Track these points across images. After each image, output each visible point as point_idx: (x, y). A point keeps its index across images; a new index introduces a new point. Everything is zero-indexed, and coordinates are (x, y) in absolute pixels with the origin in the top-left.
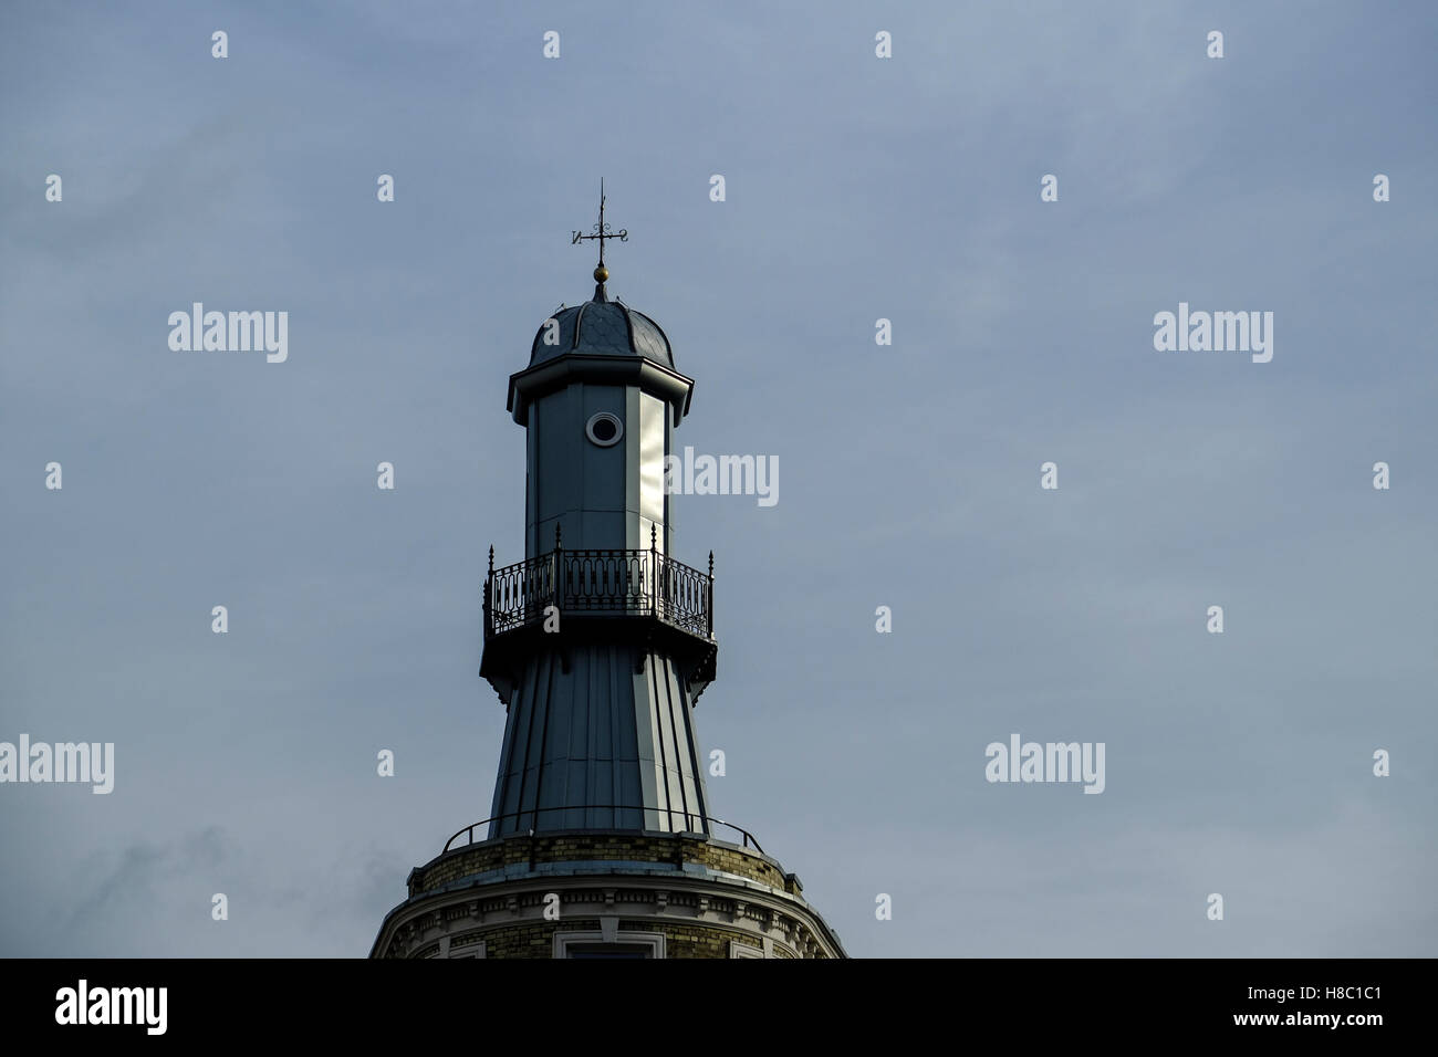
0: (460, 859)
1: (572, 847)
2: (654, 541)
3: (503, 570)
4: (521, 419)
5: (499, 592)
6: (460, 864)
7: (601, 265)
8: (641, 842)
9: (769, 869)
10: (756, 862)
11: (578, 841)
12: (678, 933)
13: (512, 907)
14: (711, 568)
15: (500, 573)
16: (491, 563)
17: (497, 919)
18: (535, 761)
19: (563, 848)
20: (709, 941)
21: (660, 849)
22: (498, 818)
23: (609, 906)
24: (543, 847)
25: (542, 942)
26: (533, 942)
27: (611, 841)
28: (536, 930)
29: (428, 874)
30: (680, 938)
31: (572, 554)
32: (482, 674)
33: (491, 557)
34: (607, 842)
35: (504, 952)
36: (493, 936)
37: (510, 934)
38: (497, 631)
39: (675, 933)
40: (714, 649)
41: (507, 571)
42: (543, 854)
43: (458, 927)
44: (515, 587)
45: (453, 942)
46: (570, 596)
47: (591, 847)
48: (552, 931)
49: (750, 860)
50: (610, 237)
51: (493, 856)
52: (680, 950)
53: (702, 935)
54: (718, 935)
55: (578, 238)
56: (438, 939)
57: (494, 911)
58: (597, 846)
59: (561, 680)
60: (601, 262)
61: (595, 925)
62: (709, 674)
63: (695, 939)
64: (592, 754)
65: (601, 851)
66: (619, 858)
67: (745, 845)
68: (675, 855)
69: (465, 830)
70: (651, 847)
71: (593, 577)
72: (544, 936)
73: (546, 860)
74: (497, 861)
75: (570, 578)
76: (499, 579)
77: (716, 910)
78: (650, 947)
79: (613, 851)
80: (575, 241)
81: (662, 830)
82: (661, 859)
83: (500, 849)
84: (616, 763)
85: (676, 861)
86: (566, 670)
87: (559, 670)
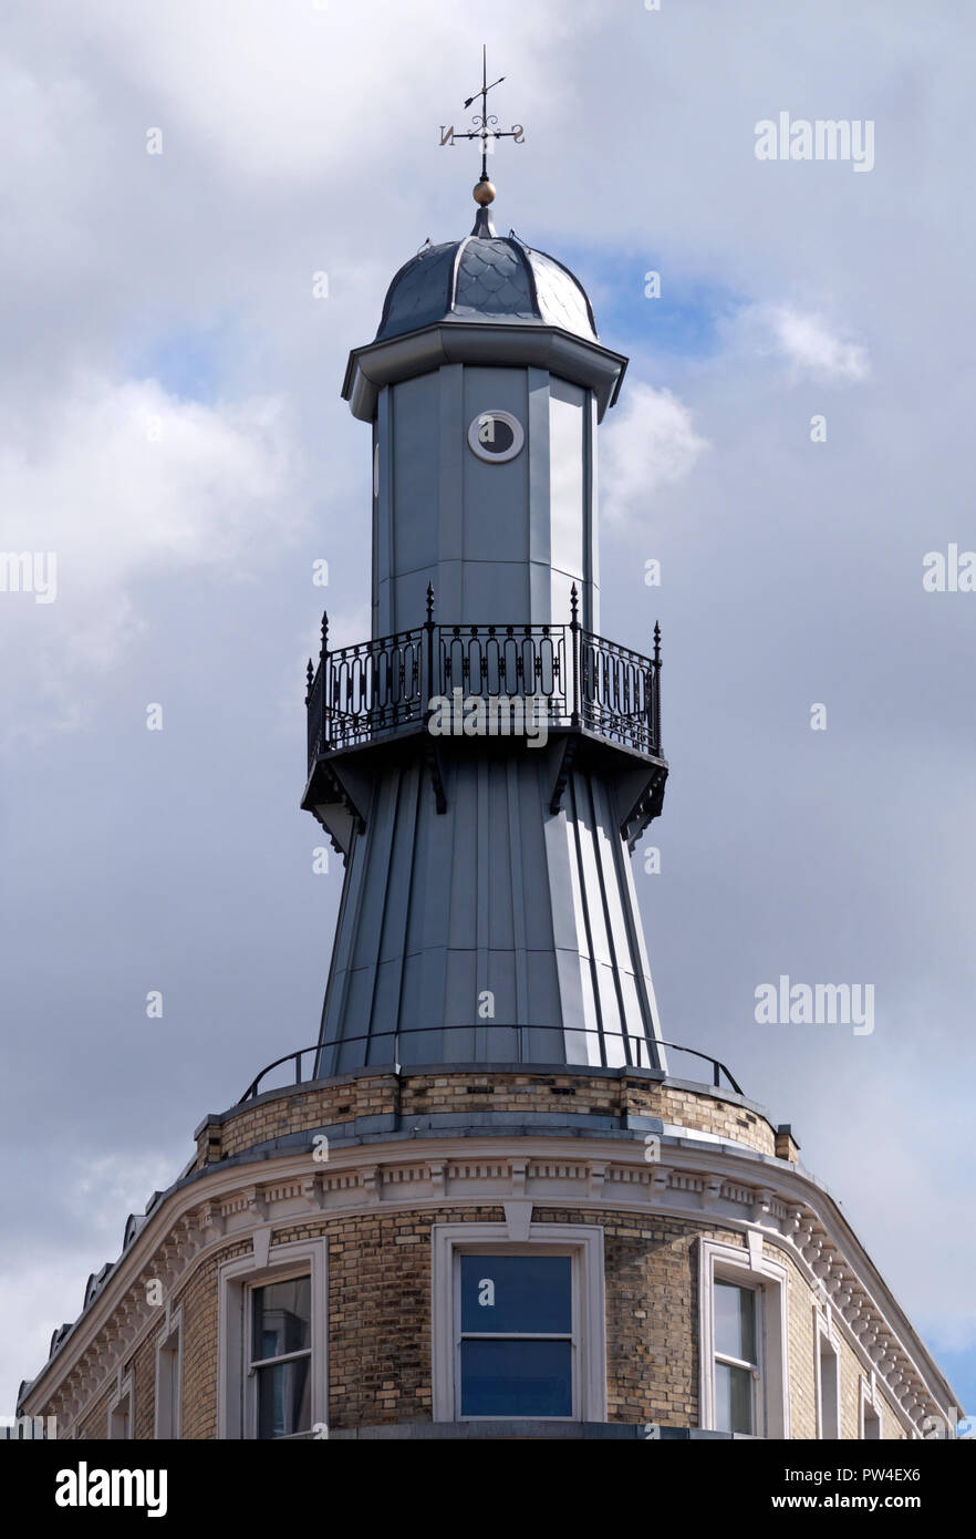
0: (284, 1105)
1: (458, 1090)
2: (575, 612)
3: (343, 652)
4: (368, 412)
5: (337, 686)
6: (285, 1114)
7: (484, 178)
8: (563, 1083)
9: (754, 1121)
10: (736, 1111)
11: (468, 1082)
12: (622, 1226)
13: (368, 1185)
14: (657, 649)
15: (338, 656)
16: (325, 640)
17: (345, 1203)
18: (395, 950)
19: (447, 1092)
20: (668, 1237)
21: (594, 1094)
23: (518, 1185)
24: (415, 1090)
25: (414, 1239)
26: (399, 1240)
28: (407, 1222)
29: (231, 1127)
30: (626, 1232)
31: (451, 631)
32: (306, 805)
33: (325, 631)
34: (513, 1082)
35: (356, 1253)
36: (338, 1230)
37: (364, 1226)
38: (340, 745)
39: (617, 1226)
40: (662, 773)
41: (350, 652)
42: (415, 1102)
43: (284, 1213)
44: (363, 679)
45: (274, 1235)
47: (489, 1091)
48: (429, 1223)
49: (727, 1107)
50: (498, 136)
51: (338, 1103)
52: (625, 1251)
53: (658, 1229)
54: (682, 1228)
55: (448, 137)
56: (249, 1232)
59: (435, 825)
60: (484, 173)
61: (497, 1215)
62: (653, 809)
63: (647, 1235)
64: (483, 943)
65: (504, 1099)
66: (531, 1108)
67: (717, 1083)
68: (616, 1103)
69: (291, 1057)
70: (580, 1092)
71: (484, 668)
72: (418, 1230)
73: (420, 1111)
74: (344, 1110)
75: (448, 667)
76: (337, 664)
77: (678, 1189)
78: (579, 1249)
79: (522, 1099)
80: (443, 142)
81: (590, 1065)
82: (595, 1111)
83: (347, 1092)
84: (520, 954)
85: (618, 1112)
86: (443, 812)
87: (431, 808)
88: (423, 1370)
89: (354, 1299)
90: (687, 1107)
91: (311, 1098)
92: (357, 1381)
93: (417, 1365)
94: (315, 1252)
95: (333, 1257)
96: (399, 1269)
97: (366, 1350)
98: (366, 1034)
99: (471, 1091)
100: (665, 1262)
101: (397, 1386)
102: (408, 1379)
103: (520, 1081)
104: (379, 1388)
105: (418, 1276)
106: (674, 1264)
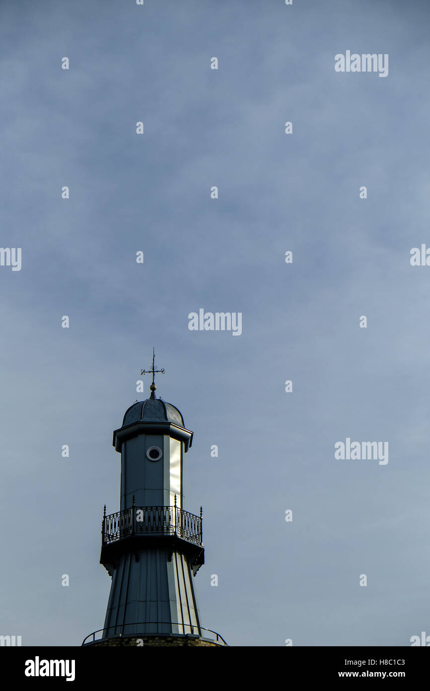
2: (175, 502)
3: (110, 516)
4: (119, 449)
5: (108, 526)
7: (153, 383)
8: (169, 639)
14: (201, 514)
15: (108, 517)
16: (105, 513)
18: (123, 602)
19: (135, 642)
21: (179, 642)
22: (107, 629)
24: (126, 642)
27: (156, 638)
31: (140, 508)
32: (101, 563)
33: (105, 510)
34: (154, 639)
38: (108, 543)
40: (203, 550)
41: (112, 516)
42: (126, 645)
44: (115, 523)
46: (139, 527)
47: (147, 642)
50: (157, 372)
55: (143, 372)
58: (150, 641)
59: (136, 566)
62: (201, 562)
64: (148, 599)
67: (217, 640)
68: (185, 645)
69: (92, 634)
70: (174, 641)
71: (149, 519)
76: (108, 520)
80: (142, 374)
81: (180, 633)
83: (106, 643)
84: (159, 602)
86: (137, 560)
87: (134, 560)
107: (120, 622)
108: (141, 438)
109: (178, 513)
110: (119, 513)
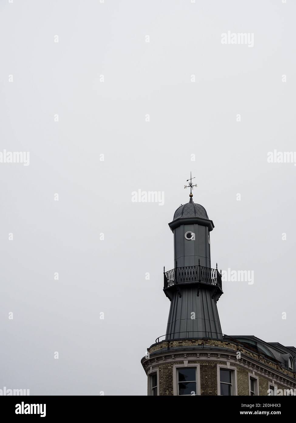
1: (177, 343)
2: (199, 263)
3: (166, 272)
7: (191, 193)
8: (194, 341)
9: (230, 344)
10: (225, 343)
11: (179, 342)
12: (203, 363)
16: (164, 271)
17: (161, 362)
18: (174, 320)
19: (175, 343)
20: (211, 364)
21: (199, 342)
22: (167, 335)
23: (185, 358)
24: (171, 343)
25: (170, 367)
26: (169, 368)
28: (169, 364)
29: (151, 350)
30: (204, 364)
31: (180, 268)
33: (164, 269)
35: (163, 370)
36: (160, 366)
37: (164, 366)
39: (202, 363)
43: (154, 364)
45: (153, 367)
46: (180, 279)
47: (182, 343)
48: (173, 365)
49: (223, 342)
50: (193, 186)
51: (161, 346)
52: (204, 367)
54: (213, 363)
55: (186, 187)
56: (150, 367)
57: (160, 360)
59: (180, 299)
61: (182, 362)
63: (208, 364)
65: (184, 344)
66: (188, 345)
68: (202, 343)
69: (158, 338)
70: (196, 342)
71: (185, 274)
72: (171, 366)
73: (172, 347)
74: (162, 347)
75: (180, 274)
76: (166, 275)
77: (213, 356)
78: (196, 367)
79: (187, 344)
82: (199, 345)
85: (203, 345)
86: (180, 297)
87: (179, 297)
88: (172, 388)
89: (163, 377)
90: (215, 343)
91: (158, 345)
92: (163, 390)
93: (171, 387)
94: (157, 370)
95: (160, 371)
96: (169, 372)
97: (164, 385)
98: (173, 333)
99: (179, 343)
100: (211, 368)
101: (169, 391)
102: (170, 389)
103: (186, 341)
104: (166, 391)
105: (171, 373)
106: (212, 369)
107: (173, 332)
108: (182, 227)
109: (201, 269)
110: (173, 270)
